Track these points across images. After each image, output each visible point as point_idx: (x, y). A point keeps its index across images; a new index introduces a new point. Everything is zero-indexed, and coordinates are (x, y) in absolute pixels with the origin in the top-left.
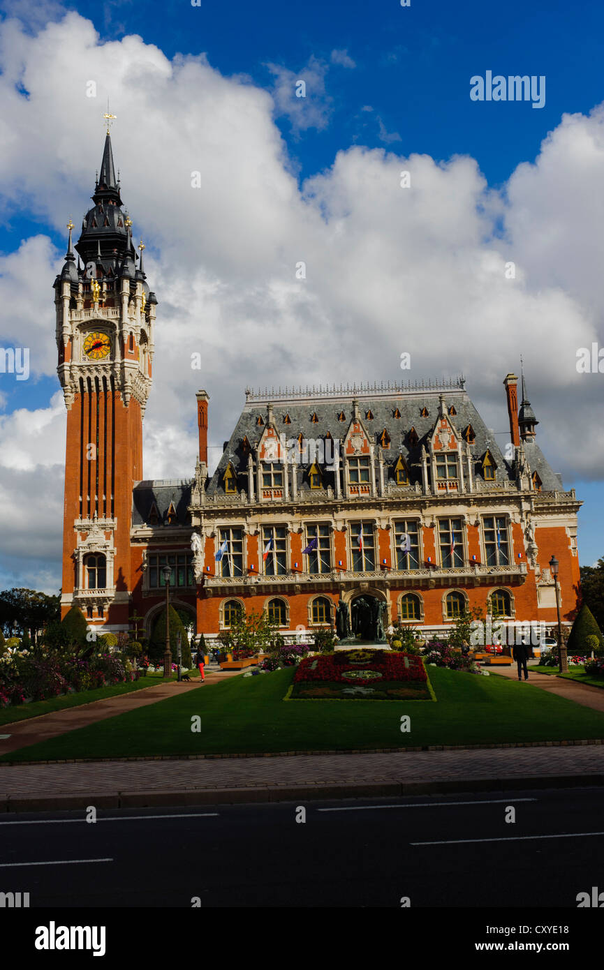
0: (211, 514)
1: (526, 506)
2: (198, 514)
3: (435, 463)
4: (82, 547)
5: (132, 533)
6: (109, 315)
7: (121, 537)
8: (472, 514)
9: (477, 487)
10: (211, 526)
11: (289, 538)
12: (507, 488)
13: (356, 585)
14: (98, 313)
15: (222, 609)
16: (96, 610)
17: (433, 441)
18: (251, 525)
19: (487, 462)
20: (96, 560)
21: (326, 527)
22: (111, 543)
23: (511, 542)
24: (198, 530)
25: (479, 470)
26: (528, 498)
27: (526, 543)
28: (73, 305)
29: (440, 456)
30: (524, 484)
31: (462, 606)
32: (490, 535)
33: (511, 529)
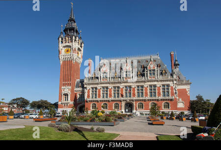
0: (89, 84)
1: (175, 82)
2: (86, 84)
3: (149, 72)
4: (63, 92)
5: (75, 90)
6: (70, 44)
8: (158, 84)
9: (160, 78)
10: (89, 87)
11: (109, 90)
12: (169, 78)
13: (126, 100)
14: (67, 44)
15: (91, 105)
16: (66, 105)
17: (148, 67)
18: (99, 87)
19: (164, 72)
20: (66, 95)
23: (170, 91)
24: (86, 88)
25: (161, 74)
26: (176, 80)
27: (174, 91)
28: (62, 42)
30: (175, 77)
33: (170, 88)
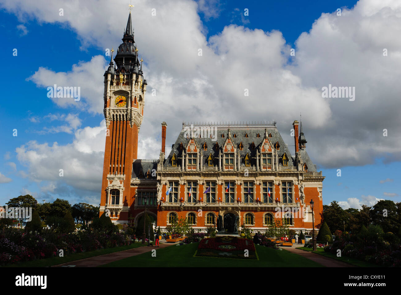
0: (165, 175)
1: (300, 178)
2: (160, 175)
3: (262, 157)
4: (110, 186)
5: (131, 182)
6: (127, 89)
7: (127, 183)
8: (277, 180)
9: (279, 169)
10: (165, 180)
11: (198, 187)
12: (292, 169)
13: (226, 208)
14: (122, 88)
15: (168, 216)
16: (114, 214)
17: (261, 148)
18: (182, 180)
19: (284, 158)
20: (116, 192)
21: (214, 183)
22: (122, 185)
23: (294, 193)
24: (160, 181)
25: (281, 161)
26: (301, 174)
27: (300, 194)
28: (112, 84)
29: (264, 155)
30: (300, 168)
31: (271, 220)
32: (284, 189)
33: (293, 187)
